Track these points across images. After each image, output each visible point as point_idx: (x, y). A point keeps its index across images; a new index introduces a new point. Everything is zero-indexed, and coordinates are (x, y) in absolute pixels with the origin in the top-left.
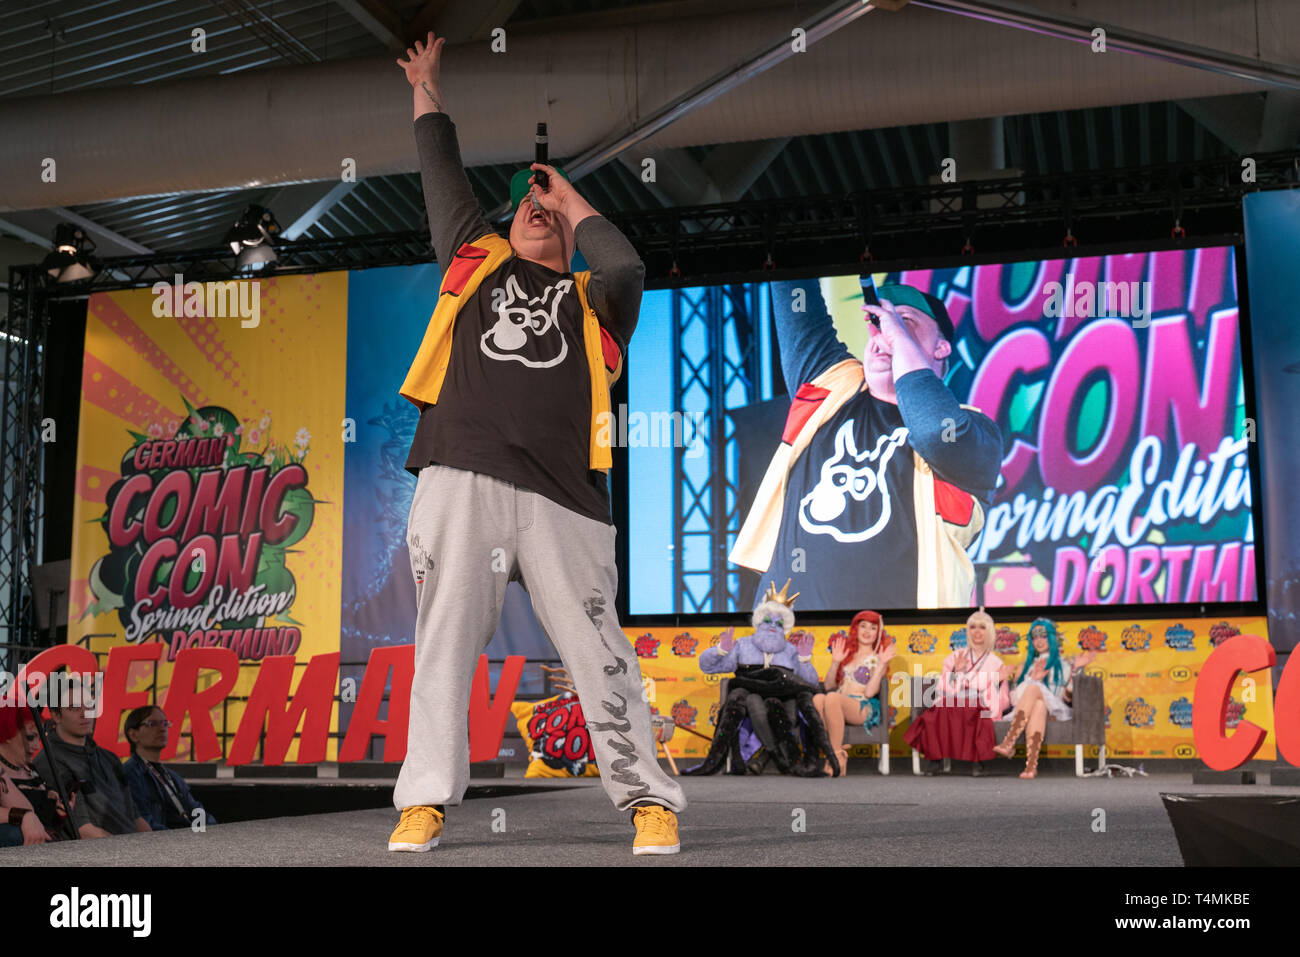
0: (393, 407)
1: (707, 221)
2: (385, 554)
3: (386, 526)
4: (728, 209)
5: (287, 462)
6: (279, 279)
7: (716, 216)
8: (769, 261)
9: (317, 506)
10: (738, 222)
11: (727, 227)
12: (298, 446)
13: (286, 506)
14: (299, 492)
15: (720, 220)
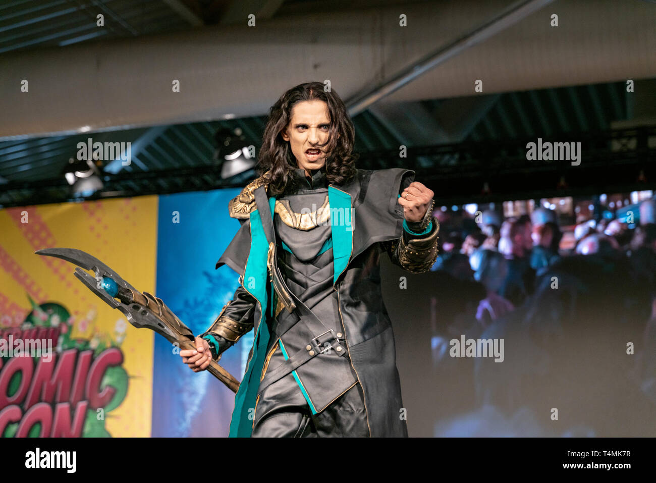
0: (191, 302)
1: (437, 158)
2: (184, 420)
3: (185, 397)
4: (454, 148)
5: (108, 345)
6: (105, 204)
7: (444, 153)
8: (486, 188)
9: (132, 381)
10: (462, 158)
11: (453, 162)
12: (117, 334)
13: (107, 380)
14: (117, 370)
15: (447, 157)
